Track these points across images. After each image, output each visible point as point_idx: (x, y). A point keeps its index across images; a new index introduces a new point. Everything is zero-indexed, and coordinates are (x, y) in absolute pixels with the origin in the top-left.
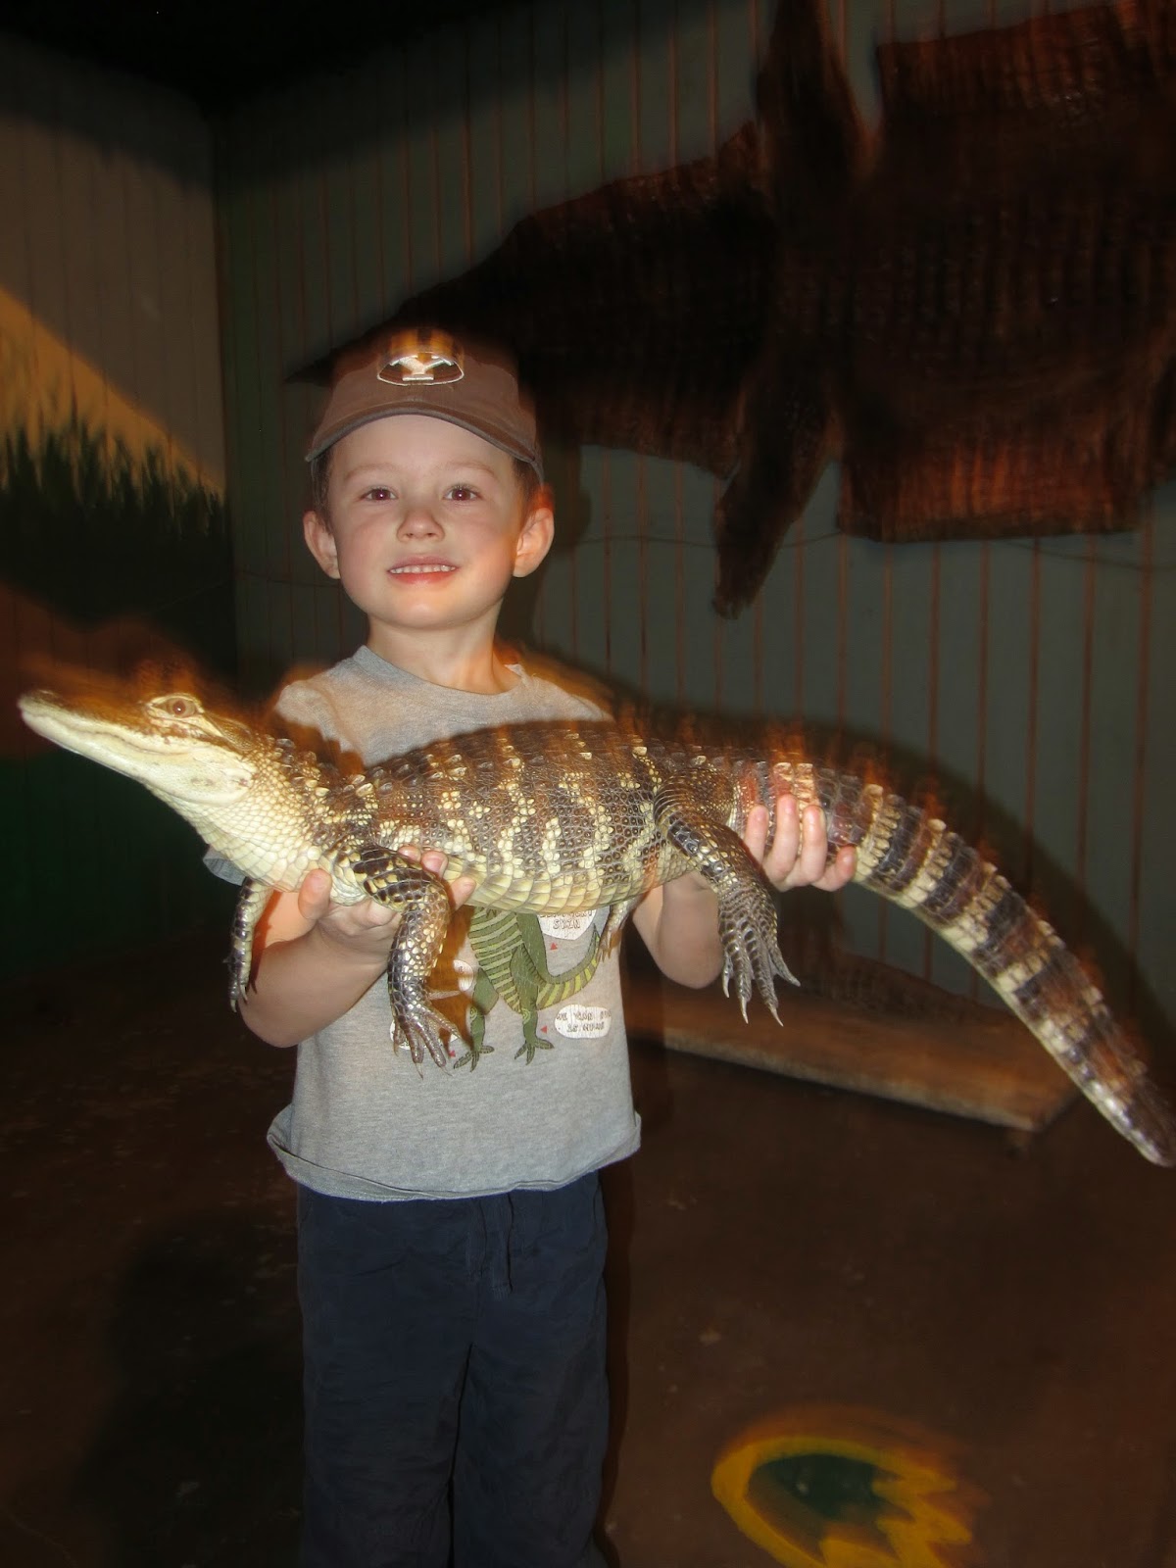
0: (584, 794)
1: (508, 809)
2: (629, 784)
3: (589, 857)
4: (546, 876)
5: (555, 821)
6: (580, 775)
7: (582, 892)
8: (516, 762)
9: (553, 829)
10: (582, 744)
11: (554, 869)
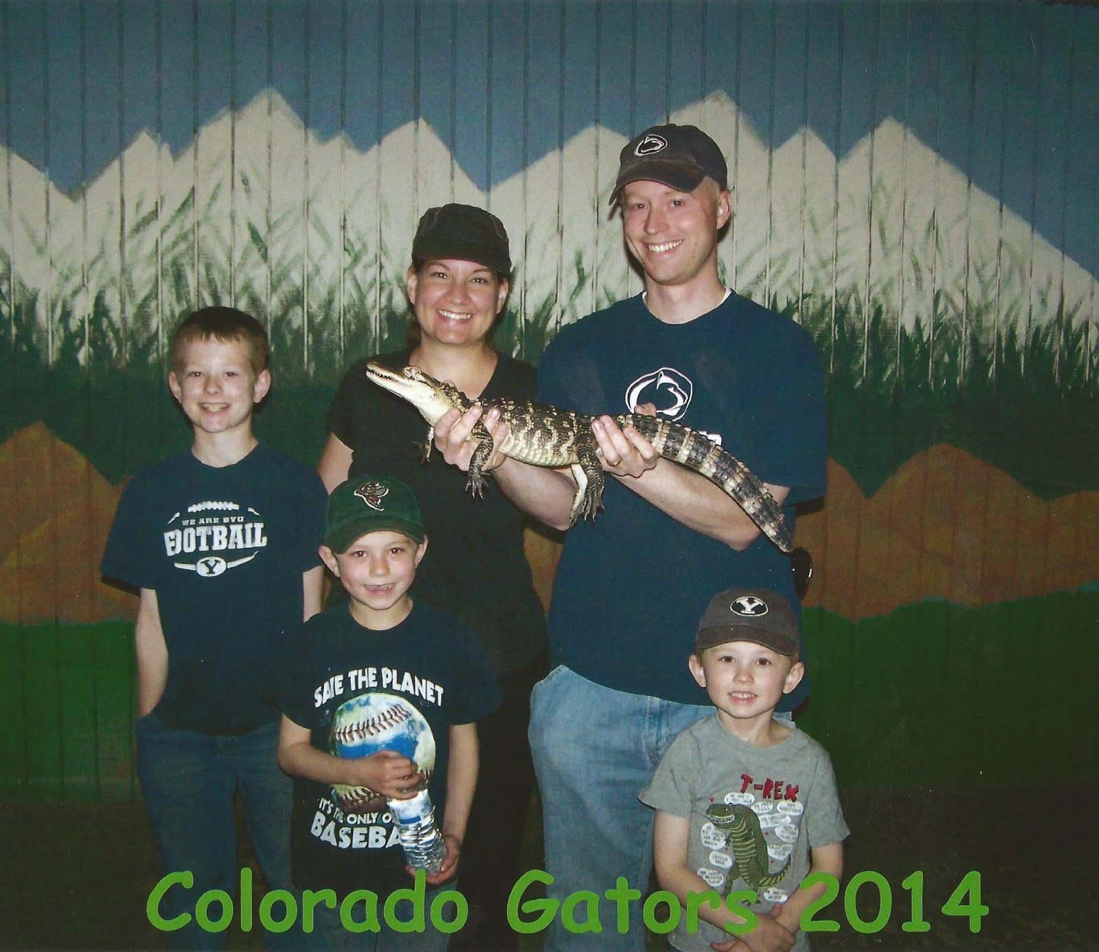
0: (551, 425)
1: (524, 423)
2: (566, 425)
3: (549, 446)
4: (533, 448)
5: (539, 432)
6: (551, 419)
7: (545, 457)
8: (531, 410)
9: (538, 433)
10: (554, 410)
11: (536, 447)
